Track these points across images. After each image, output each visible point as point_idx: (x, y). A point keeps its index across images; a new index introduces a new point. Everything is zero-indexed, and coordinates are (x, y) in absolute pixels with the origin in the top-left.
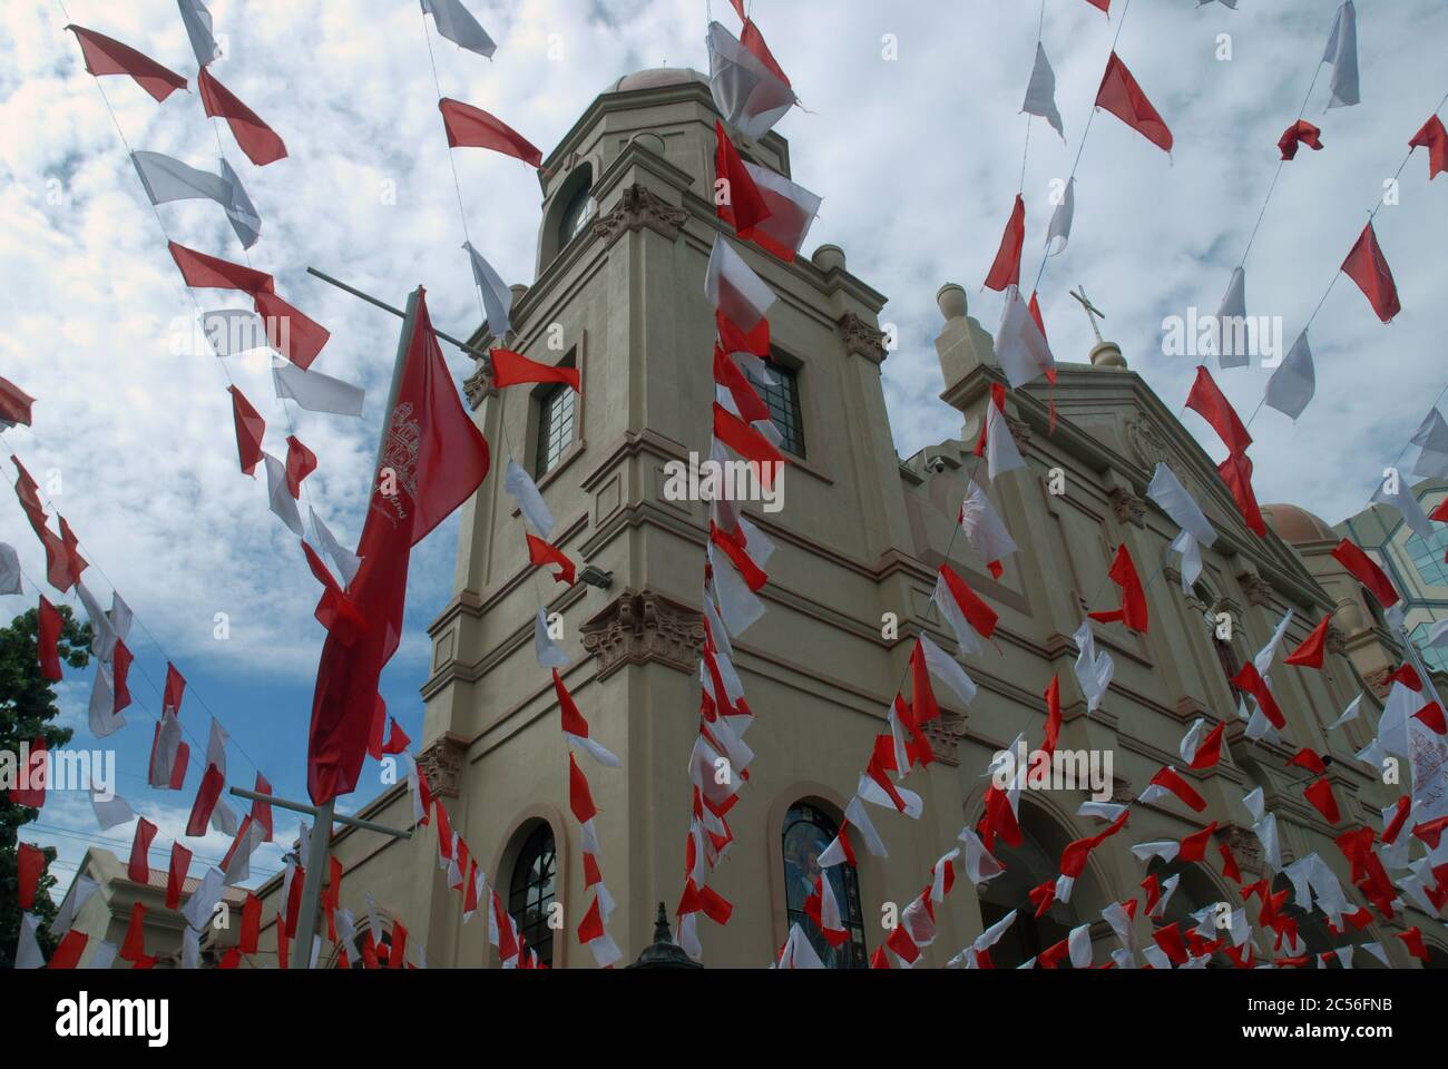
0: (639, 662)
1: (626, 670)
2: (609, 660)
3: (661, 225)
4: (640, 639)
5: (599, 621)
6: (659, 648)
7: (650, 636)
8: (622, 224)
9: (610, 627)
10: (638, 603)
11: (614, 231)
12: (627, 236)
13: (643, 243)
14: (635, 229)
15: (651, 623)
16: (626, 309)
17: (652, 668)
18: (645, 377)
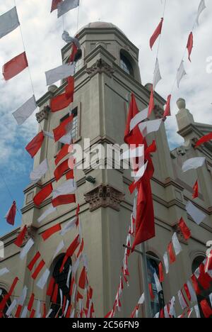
0: (104, 206)
1: (100, 209)
2: (94, 205)
3: (108, 72)
4: (105, 199)
5: (91, 193)
6: (111, 203)
7: (108, 199)
8: (96, 71)
9: (95, 195)
10: (105, 188)
11: (93, 72)
12: (98, 74)
13: (103, 77)
14: (100, 73)
15: (108, 195)
16: (98, 97)
17: (108, 209)
18: (104, 119)
